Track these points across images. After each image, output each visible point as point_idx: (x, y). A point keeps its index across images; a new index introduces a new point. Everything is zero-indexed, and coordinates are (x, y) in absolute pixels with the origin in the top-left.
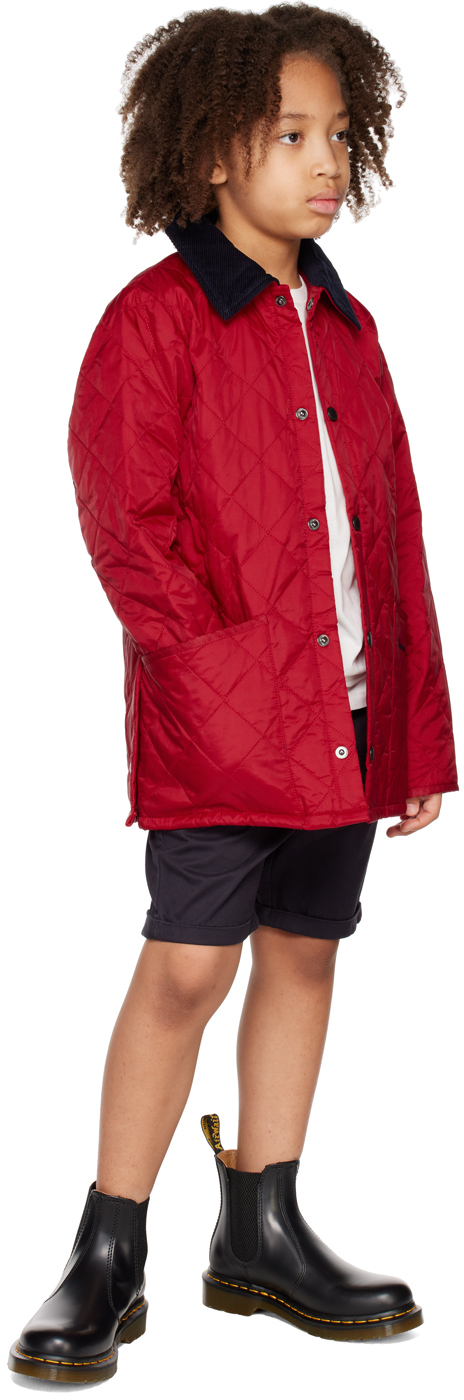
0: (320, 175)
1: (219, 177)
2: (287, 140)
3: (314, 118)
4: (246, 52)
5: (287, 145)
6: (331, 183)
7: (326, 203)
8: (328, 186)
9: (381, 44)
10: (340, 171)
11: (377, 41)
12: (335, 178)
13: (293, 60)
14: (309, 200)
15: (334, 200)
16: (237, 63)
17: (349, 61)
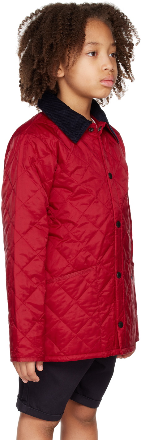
0: (106, 69)
1: (61, 74)
2: (90, 55)
3: (102, 44)
4: (71, 19)
5: (91, 56)
6: (110, 73)
7: (109, 82)
8: (109, 74)
9: (128, 18)
10: (114, 68)
11: (127, 17)
12: (112, 71)
13: (92, 21)
14: (101, 81)
15: (111, 81)
16: (67, 25)
17: (116, 23)
